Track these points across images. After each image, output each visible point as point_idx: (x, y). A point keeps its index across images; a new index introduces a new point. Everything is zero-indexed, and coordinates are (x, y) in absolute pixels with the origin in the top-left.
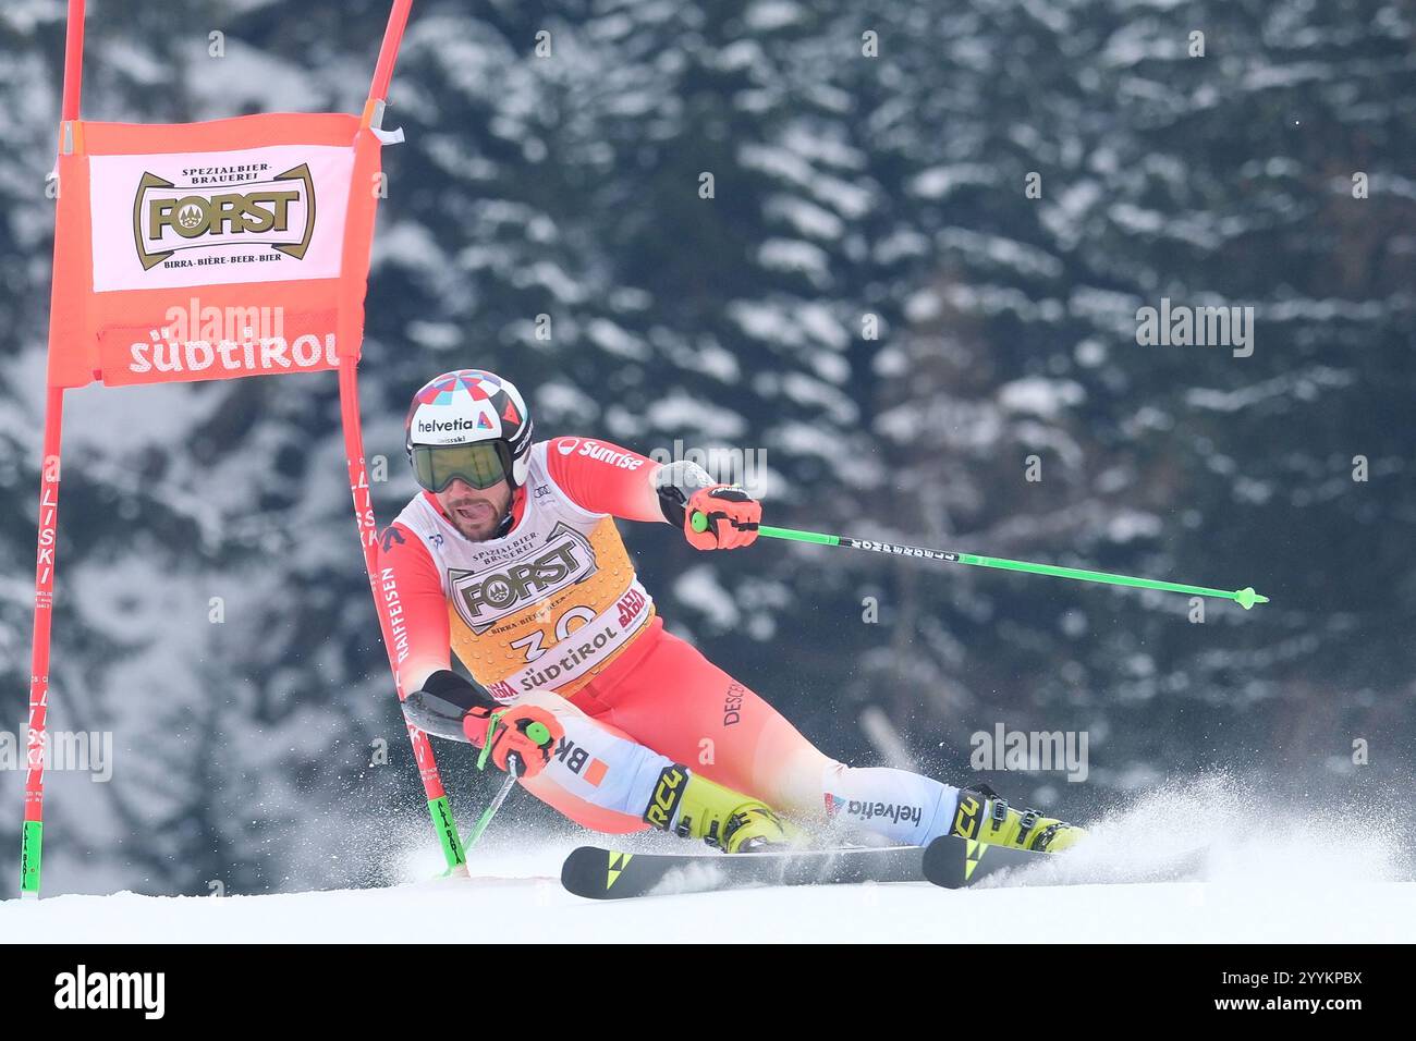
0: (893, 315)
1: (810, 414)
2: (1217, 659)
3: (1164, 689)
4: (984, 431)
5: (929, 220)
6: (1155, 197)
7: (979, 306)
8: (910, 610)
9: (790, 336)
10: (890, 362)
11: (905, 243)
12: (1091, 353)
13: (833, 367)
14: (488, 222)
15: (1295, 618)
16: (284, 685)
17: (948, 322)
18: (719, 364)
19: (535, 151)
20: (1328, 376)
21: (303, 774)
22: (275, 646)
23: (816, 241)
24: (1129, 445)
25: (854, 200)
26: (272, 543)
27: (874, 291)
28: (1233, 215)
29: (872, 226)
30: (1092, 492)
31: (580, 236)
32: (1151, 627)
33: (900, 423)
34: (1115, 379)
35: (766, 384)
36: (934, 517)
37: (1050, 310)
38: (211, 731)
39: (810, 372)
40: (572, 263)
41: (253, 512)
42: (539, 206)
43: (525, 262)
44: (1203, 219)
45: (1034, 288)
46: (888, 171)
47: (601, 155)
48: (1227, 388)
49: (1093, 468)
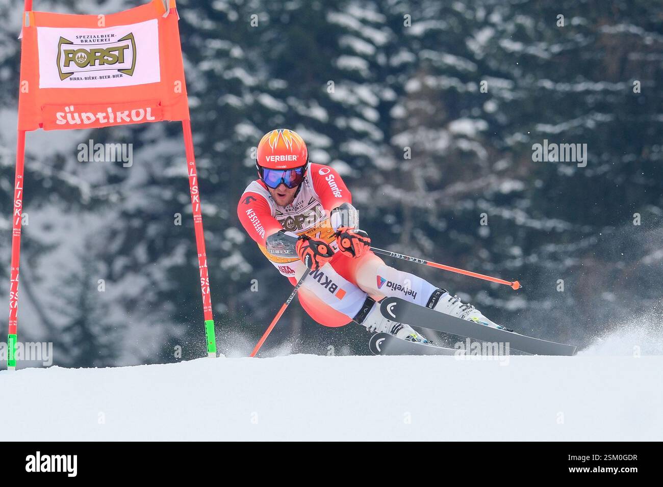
0: (399, 90)
1: (361, 136)
2: (551, 248)
3: (527, 262)
4: (441, 143)
5: (416, 46)
6: (520, 35)
7: (439, 85)
8: (408, 225)
9: (352, 100)
10: (398, 112)
11: (405, 56)
12: (490, 107)
13: (372, 114)
14: (212, 49)
15: (587, 229)
16: (120, 263)
17: (425, 93)
18: (319, 113)
19: (233, 16)
20: (600, 117)
21: (129, 304)
22: (115, 246)
23: (364, 56)
24: (508, 149)
25: (380, 37)
26: (114, 198)
27: (391, 79)
28: (556, 43)
29: (389, 49)
30: (492, 171)
31: (254, 55)
32: (521, 234)
33: (402, 140)
34: (502, 119)
35: (341, 122)
36: (419, 183)
37: (472, 87)
38: (87, 285)
39: (361, 117)
40: (251, 68)
41: (104, 185)
42: (235, 42)
43: (229, 67)
44: (543, 45)
45: (464, 77)
46: (396, 23)
47: (264, 18)
48: (554, 123)
49: (492, 160)
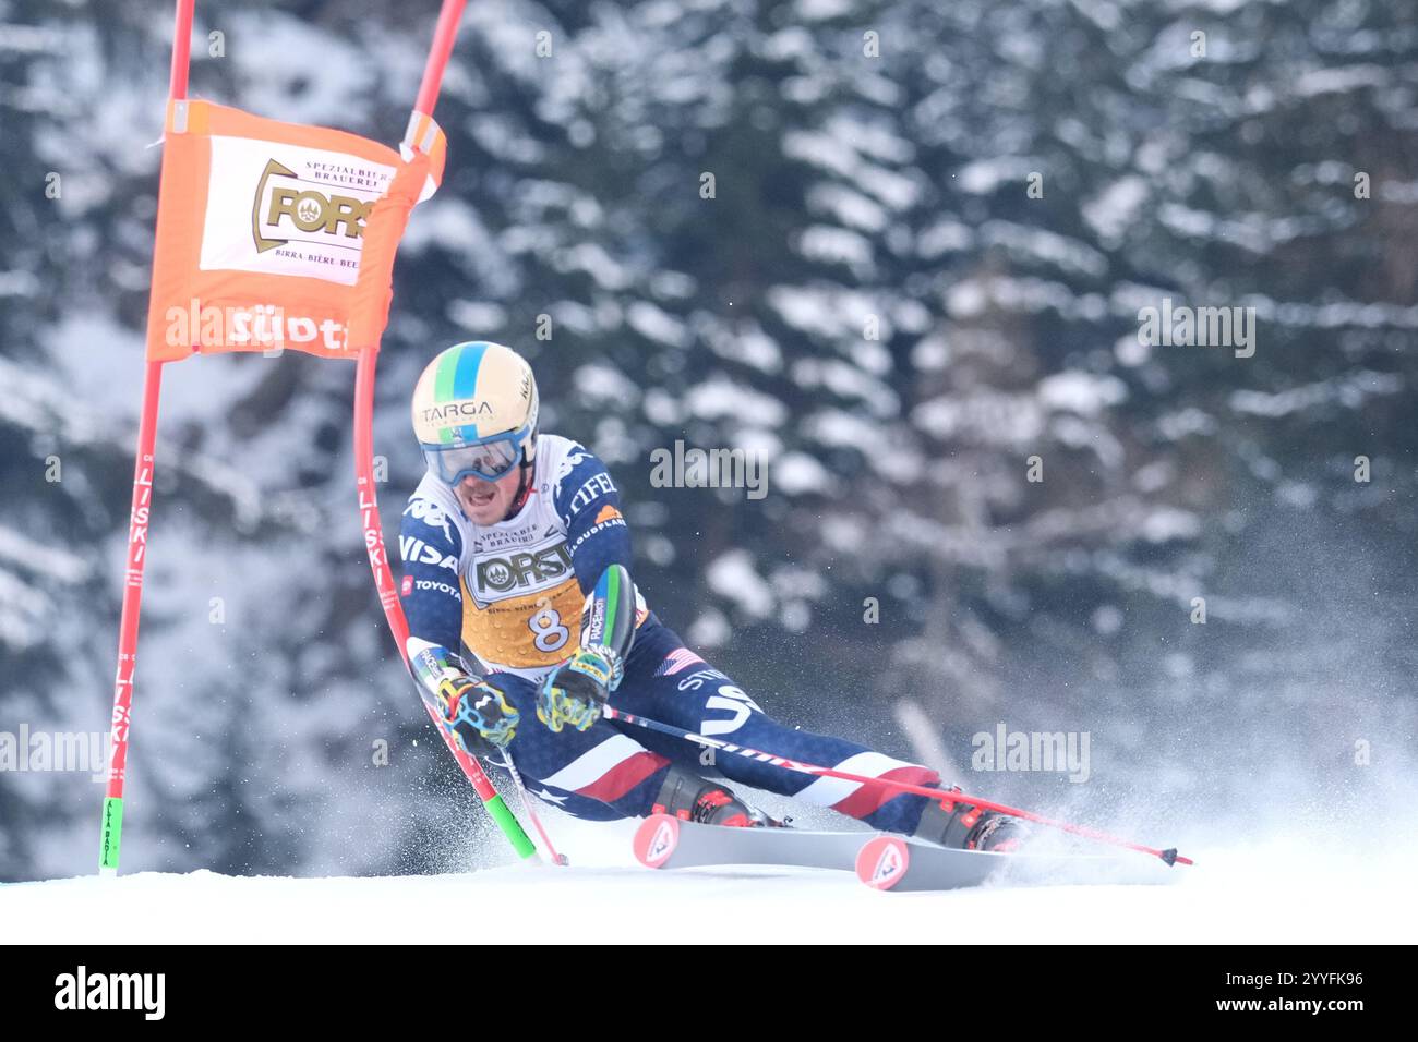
0: (936, 308)
1: (848, 404)
2: (1256, 662)
3: (1202, 692)
4: (1022, 424)
5: (975, 212)
6: (1202, 197)
7: (1022, 301)
8: (944, 602)
9: (831, 326)
10: (931, 355)
11: (948, 236)
12: (1132, 350)
13: (874, 359)
14: (532, 206)
16: (317, 660)
17: (993, 317)
18: (759, 351)
19: (582, 134)
20: (1375, 382)
21: (334, 750)
22: (308, 622)
23: (862, 232)
24: (1167, 445)
25: (900, 191)
26: (309, 522)
27: (918, 284)
28: (1284, 216)
29: (917, 218)
30: (1129, 490)
33: (939, 417)
34: (1157, 379)
35: (807, 373)
36: (970, 510)
37: (1091, 308)
38: (242, 706)
39: (848, 360)
40: (616, 247)
41: (290, 488)
42: (584, 187)
43: (569, 244)
44: (1254, 221)
45: (1077, 284)
46: (935, 163)
47: (647, 140)
48: (1272, 392)
49: (1132, 465)
